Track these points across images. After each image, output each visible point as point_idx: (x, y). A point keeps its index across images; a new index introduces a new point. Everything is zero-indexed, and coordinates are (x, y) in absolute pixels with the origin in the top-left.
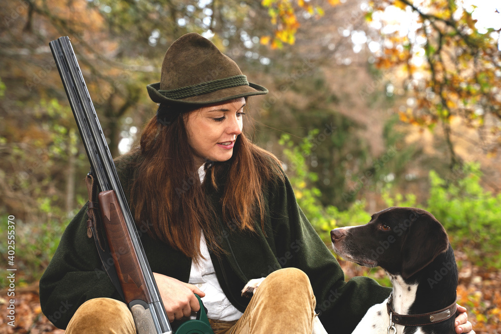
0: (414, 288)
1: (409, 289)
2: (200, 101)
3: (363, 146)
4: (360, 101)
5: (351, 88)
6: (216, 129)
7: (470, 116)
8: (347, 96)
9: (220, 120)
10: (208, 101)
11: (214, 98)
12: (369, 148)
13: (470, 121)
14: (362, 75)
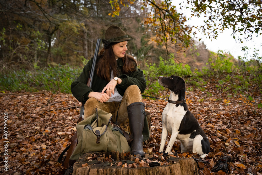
0: (177, 96)
1: (176, 96)
2: (118, 41)
3: (134, 45)
4: (134, 30)
5: (131, 26)
6: (121, 49)
7: (173, 40)
8: (129, 28)
9: (122, 47)
10: (120, 41)
11: (121, 40)
12: (136, 46)
13: (173, 41)
14: (134, 21)
